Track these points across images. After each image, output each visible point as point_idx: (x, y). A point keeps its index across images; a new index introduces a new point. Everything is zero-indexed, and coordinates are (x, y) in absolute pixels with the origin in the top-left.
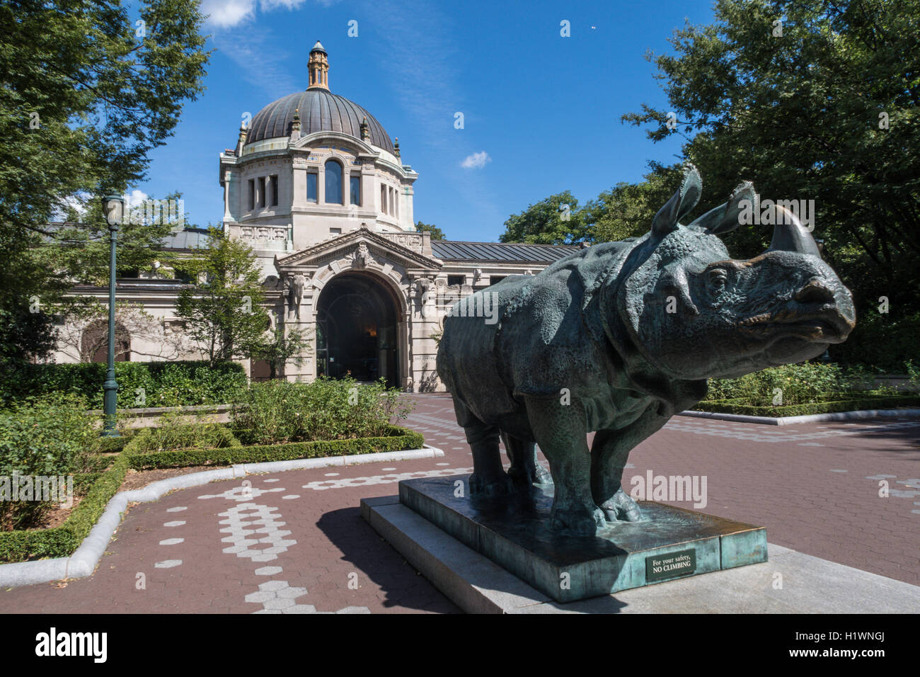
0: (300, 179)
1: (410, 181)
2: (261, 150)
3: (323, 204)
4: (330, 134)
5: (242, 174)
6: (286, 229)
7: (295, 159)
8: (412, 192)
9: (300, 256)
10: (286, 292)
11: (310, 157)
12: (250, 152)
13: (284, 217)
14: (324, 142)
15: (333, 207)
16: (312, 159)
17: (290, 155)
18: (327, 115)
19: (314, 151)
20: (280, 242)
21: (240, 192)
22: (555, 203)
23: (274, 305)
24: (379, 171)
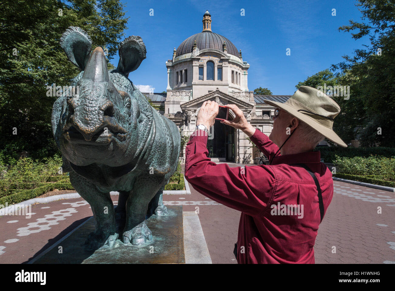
0: (196, 70)
1: (247, 69)
2: (181, 59)
3: (205, 81)
4: (209, 50)
5: (174, 70)
6: (190, 92)
7: (194, 62)
8: (247, 73)
9: (190, 103)
10: (184, 118)
11: (200, 61)
12: (177, 60)
13: (189, 87)
14: (206, 54)
15: (209, 82)
16: (201, 61)
17: (192, 60)
18: (208, 42)
19: (201, 58)
20: (187, 97)
21: (173, 77)
22: (321, 75)
23: (180, 124)
24: (231, 65)
